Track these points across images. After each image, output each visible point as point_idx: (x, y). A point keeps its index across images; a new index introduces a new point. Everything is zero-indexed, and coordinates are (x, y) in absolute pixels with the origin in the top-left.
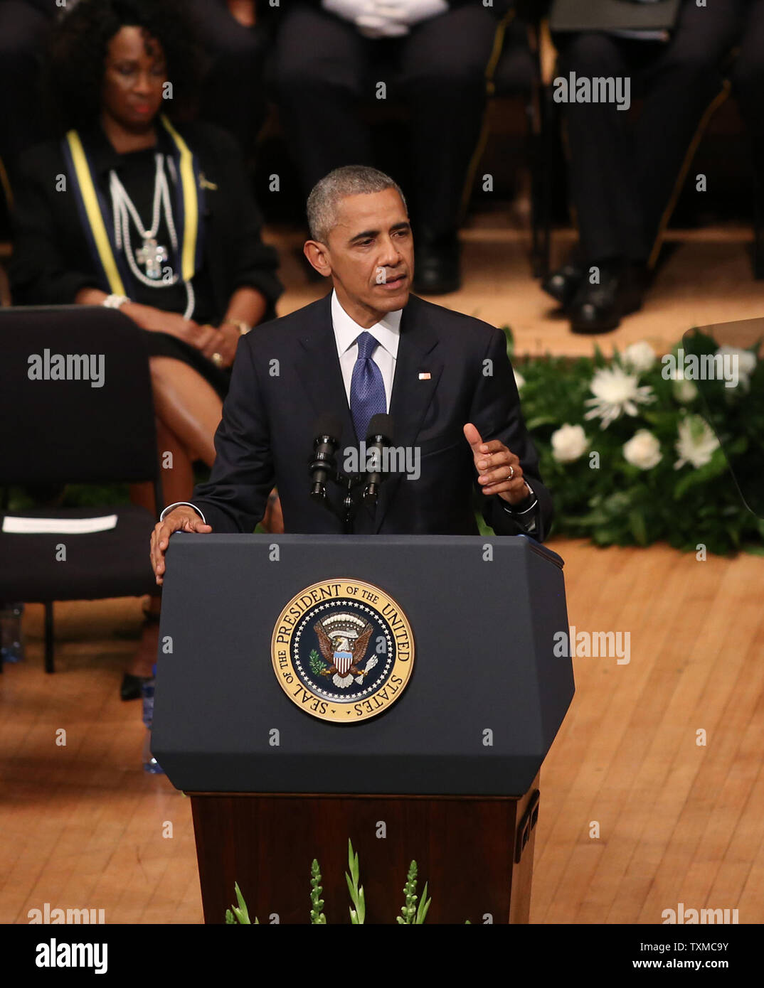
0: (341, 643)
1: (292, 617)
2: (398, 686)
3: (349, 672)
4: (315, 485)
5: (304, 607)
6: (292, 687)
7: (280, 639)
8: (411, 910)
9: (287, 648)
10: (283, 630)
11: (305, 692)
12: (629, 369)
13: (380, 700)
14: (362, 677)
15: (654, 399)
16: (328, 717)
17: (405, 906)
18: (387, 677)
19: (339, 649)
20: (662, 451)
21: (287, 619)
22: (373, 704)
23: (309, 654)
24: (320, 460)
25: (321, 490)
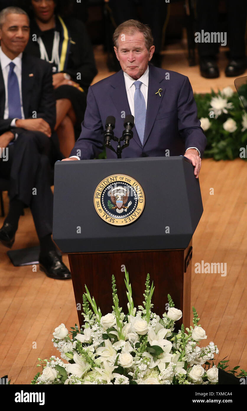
0: (118, 197)
1: (101, 189)
2: (140, 211)
3: (122, 207)
4: (106, 141)
5: (105, 185)
6: (102, 214)
7: (97, 197)
8: (148, 291)
9: (99, 200)
10: (98, 194)
11: (107, 215)
12: (224, 97)
13: (133, 217)
14: (127, 209)
15: (233, 107)
16: (115, 224)
17: (146, 290)
18: (135, 208)
19: (118, 199)
20: (237, 125)
21: (99, 190)
22: (131, 218)
23: (107, 202)
24: (108, 132)
25: (109, 143)
